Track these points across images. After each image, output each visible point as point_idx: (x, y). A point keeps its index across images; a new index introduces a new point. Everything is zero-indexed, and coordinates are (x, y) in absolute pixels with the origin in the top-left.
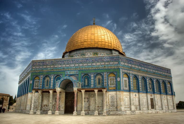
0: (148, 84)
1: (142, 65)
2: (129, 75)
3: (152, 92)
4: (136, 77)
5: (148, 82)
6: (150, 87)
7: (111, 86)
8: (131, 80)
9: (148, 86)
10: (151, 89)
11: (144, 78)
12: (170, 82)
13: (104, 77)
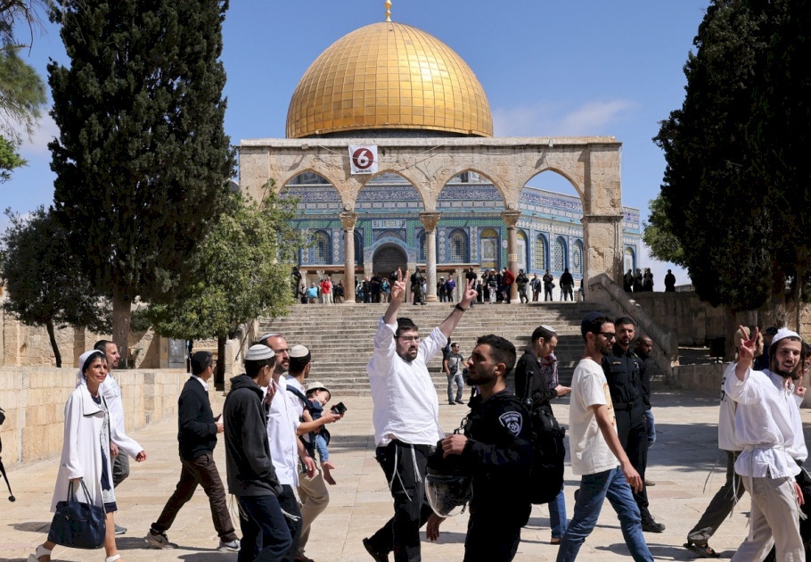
0: (571, 254)
1: (562, 206)
2: (527, 234)
3: (579, 274)
4: (542, 237)
5: (570, 248)
6: (577, 262)
7: (486, 259)
8: (532, 246)
9: (571, 260)
10: (577, 267)
11: (563, 239)
12: (634, 248)
13: (471, 237)
